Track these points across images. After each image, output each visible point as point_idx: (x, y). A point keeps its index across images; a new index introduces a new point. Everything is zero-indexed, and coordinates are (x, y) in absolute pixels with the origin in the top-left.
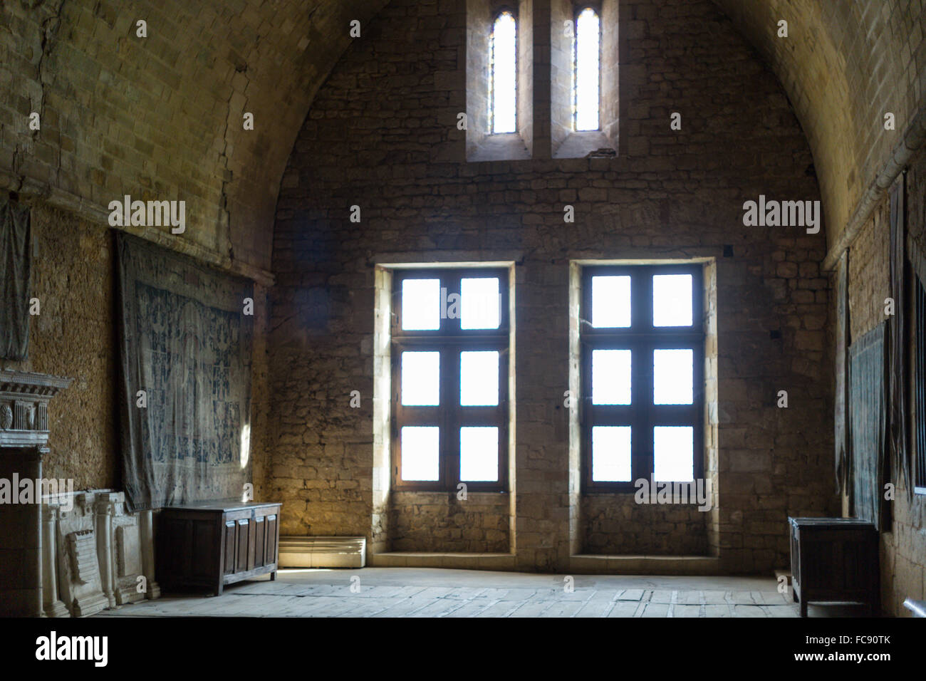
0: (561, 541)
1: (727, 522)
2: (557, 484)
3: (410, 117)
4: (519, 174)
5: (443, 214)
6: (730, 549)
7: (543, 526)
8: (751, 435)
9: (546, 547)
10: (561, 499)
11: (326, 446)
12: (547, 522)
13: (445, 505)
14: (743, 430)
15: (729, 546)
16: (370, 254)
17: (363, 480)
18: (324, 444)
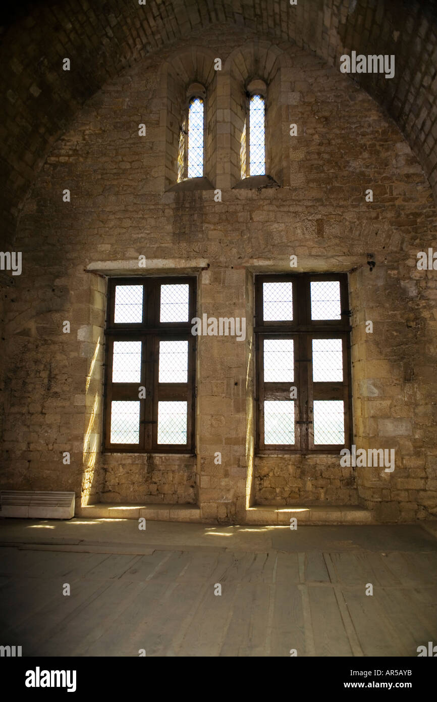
0: (239, 497)
1: (378, 479)
2: (236, 447)
3: (123, 161)
4: (207, 201)
5: (145, 231)
6: (380, 502)
7: (223, 484)
8: (395, 406)
9: (226, 501)
10: (239, 460)
11: (46, 416)
12: (227, 480)
13: (145, 464)
14: (389, 402)
15: (380, 500)
16: (88, 262)
17: (76, 443)
18: (45, 414)
